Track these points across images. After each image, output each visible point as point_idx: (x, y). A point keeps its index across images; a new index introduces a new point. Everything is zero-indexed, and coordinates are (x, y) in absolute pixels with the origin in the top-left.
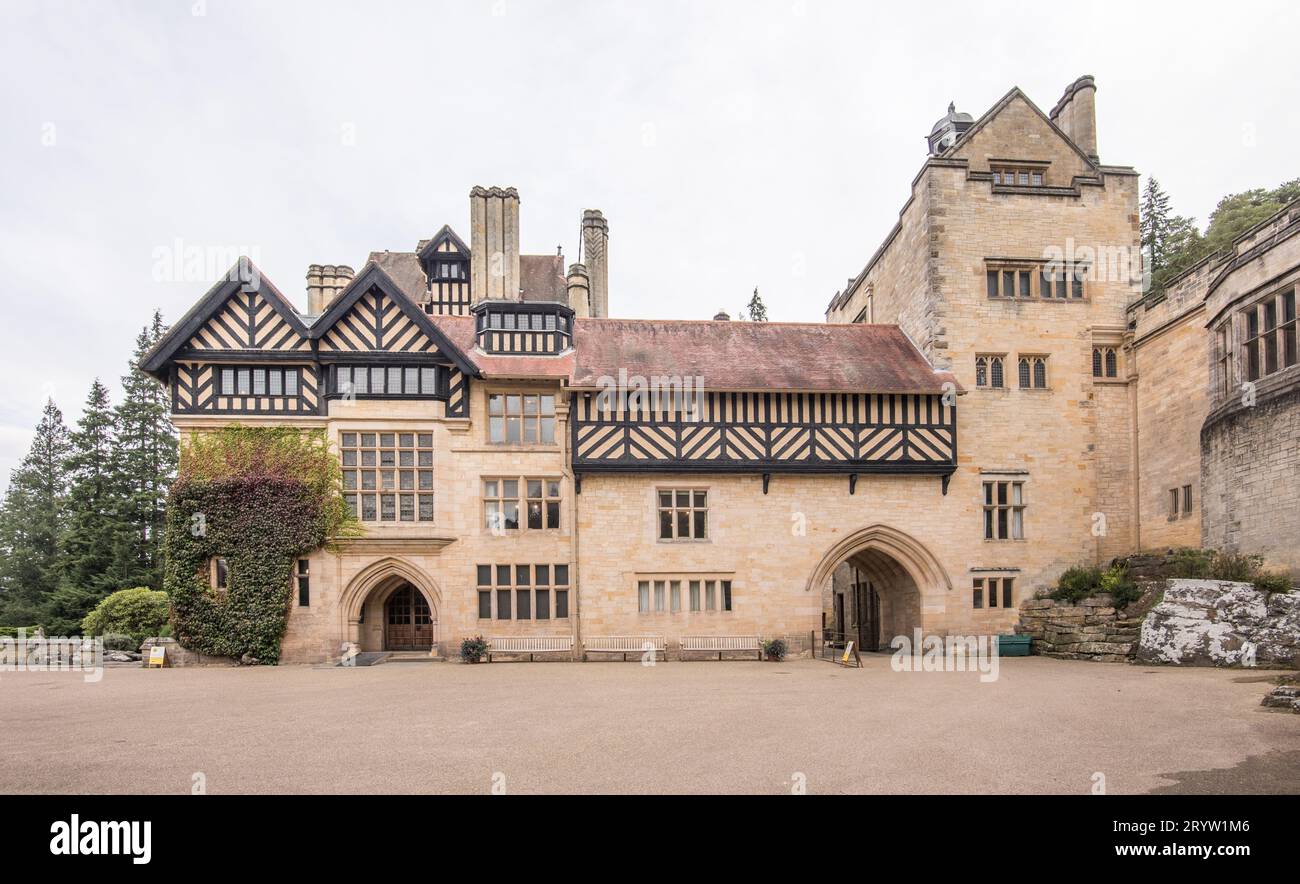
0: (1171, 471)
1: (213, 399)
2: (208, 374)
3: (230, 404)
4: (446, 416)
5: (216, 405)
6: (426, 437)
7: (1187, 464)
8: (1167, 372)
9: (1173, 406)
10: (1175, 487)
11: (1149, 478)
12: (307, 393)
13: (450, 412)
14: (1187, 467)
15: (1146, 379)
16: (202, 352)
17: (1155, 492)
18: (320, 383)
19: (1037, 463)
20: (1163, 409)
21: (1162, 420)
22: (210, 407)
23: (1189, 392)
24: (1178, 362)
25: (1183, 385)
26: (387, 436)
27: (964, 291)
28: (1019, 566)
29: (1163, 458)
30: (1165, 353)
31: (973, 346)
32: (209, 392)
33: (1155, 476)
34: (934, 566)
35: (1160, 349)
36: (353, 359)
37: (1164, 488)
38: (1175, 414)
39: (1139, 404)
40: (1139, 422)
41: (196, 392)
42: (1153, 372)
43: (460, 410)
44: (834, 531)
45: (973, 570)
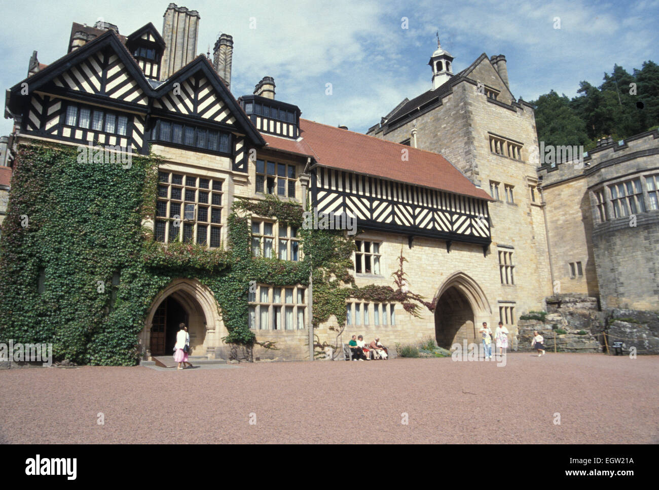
0: (569, 253)
1: (60, 127)
2: (57, 107)
3: (73, 133)
4: (233, 170)
5: (61, 132)
6: (218, 183)
7: (577, 251)
8: (561, 204)
9: (567, 221)
10: (572, 262)
11: (558, 256)
12: (135, 136)
13: (235, 167)
14: (577, 253)
15: (551, 205)
16: (76, 92)
17: (562, 264)
18: (146, 130)
19: (516, 243)
20: (560, 222)
21: (562, 228)
22: (55, 133)
23: (575, 216)
24: (566, 200)
25: (571, 212)
26: (191, 179)
27: (482, 147)
28: (515, 300)
29: (565, 247)
30: (559, 195)
31: (488, 176)
32: (56, 121)
33: (561, 255)
34: (483, 298)
35: (557, 192)
36: (176, 118)
37: (566, 262)
38: (568, 225)
39: (547, 218)
40: (549, 227)
41: (45, 119)
42: (554, 203)
43: (241, 167)
44: (442, 274)
45: (500, 302)
